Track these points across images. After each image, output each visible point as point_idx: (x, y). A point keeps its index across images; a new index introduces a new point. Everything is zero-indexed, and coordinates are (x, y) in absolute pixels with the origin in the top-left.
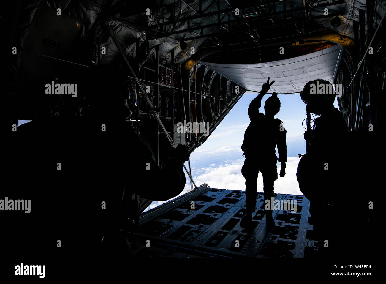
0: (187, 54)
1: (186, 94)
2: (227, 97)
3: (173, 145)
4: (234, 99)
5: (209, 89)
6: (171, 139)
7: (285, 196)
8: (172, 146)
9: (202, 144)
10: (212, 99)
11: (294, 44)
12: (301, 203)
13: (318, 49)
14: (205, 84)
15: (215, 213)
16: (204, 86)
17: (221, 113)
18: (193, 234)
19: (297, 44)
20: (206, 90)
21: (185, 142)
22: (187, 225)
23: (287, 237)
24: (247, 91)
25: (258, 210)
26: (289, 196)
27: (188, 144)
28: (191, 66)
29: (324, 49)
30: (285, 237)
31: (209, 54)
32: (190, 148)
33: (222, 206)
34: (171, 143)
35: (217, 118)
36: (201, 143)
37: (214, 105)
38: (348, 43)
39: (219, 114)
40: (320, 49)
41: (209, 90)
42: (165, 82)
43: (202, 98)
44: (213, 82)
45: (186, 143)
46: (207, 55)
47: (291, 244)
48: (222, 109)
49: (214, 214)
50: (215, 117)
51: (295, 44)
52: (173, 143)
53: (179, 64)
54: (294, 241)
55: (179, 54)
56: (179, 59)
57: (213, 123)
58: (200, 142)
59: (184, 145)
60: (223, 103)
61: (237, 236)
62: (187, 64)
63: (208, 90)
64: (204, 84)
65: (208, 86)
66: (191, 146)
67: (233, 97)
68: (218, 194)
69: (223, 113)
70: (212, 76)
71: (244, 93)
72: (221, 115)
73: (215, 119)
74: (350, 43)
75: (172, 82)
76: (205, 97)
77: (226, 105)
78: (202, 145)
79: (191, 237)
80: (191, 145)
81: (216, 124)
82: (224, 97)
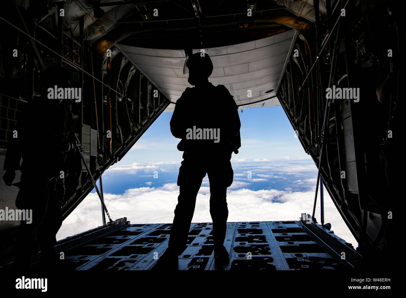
0: (100, 30)
1: (98, 85)
2: (148, 105)
3: (81, 151)
4: (157, 110)
5: (126, 89)
6: (79, 142)
7: (235, 224)
8: (81, 153)
9: (119, 160)
10: (129, 104)
11: (242, 27)
12: (259, 227)
13: (269, 34)
14: (121, 82)
15: (149, 244)
16: (120, 85)
17: (141, 124)
18: (126, 264)
19: (246, 26)
20: (122, 91)
21: (97, 153)
22: (112, 257)
23: (259, 254)
24: (171, 104)
25: (208, 236)
26: (241, 223)
27: (100, 156)
28: (106, 48)
29: (277, 34)
30: (257, 254)
31: (131, 33)
32: (104, 164)
33: (157, 237)
34: (79, 148)
35: (136, 130)
36: (118, 158)
37: (132, 113)
38: (304, 27)
39: (138, 125)
40: (272, 34)
41: (126, 91)
42: (71, 58)
43: (118, 100)
44: (131, 81)
45: (98, 155)
46: (128, 35)
47: (268, 259)
48: (143, 120)
49: (147, 245)
50: (134, 128)
51: (244, 26)
52: (81, 149)
53: (89, 41)
54: (269, 256)
55: (89, 27)
56: (89, 35)
57: (132, 136)
58: (116, 158)
59: (96, 157)
60: (144, 112)
61: (191, 259)
62: (100, 45)
63: (124, 90)
64: (119, 81)
65: (124, 84)
66: (105, 162)
67: (155, 108)
68: (144, 228)
69: (144, 124)
70: (129, 74)
71: (167, 106)
72: (141, 127)
73: (134, 131)
74: (306, 27)
75: (80, 61)
76: (120, 100)
77: (147, 116)
78: (118, 162)
79: (124, 267)
80: (105, 159)
81: (135, 137)
82: (144, 105)
